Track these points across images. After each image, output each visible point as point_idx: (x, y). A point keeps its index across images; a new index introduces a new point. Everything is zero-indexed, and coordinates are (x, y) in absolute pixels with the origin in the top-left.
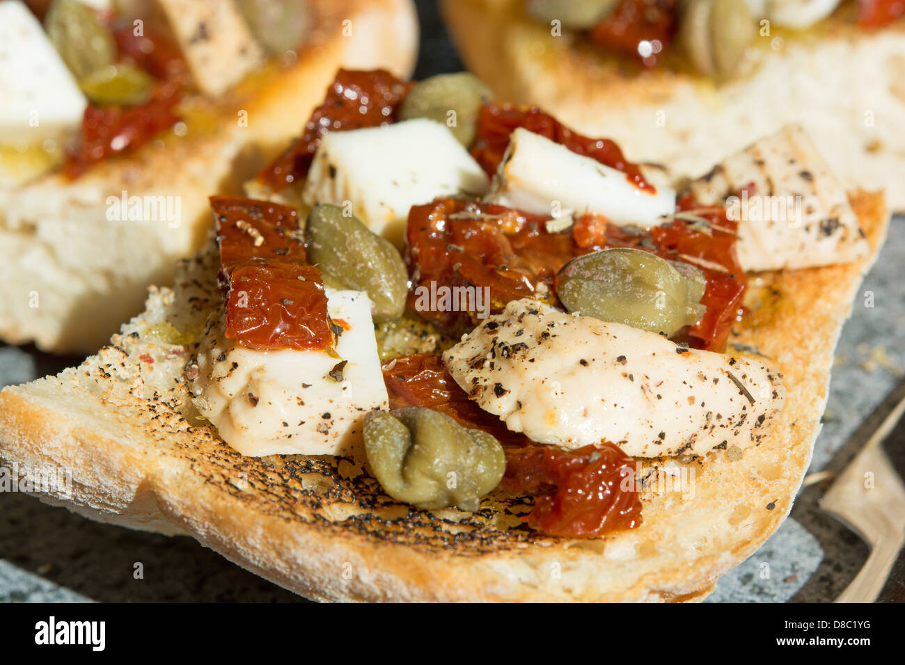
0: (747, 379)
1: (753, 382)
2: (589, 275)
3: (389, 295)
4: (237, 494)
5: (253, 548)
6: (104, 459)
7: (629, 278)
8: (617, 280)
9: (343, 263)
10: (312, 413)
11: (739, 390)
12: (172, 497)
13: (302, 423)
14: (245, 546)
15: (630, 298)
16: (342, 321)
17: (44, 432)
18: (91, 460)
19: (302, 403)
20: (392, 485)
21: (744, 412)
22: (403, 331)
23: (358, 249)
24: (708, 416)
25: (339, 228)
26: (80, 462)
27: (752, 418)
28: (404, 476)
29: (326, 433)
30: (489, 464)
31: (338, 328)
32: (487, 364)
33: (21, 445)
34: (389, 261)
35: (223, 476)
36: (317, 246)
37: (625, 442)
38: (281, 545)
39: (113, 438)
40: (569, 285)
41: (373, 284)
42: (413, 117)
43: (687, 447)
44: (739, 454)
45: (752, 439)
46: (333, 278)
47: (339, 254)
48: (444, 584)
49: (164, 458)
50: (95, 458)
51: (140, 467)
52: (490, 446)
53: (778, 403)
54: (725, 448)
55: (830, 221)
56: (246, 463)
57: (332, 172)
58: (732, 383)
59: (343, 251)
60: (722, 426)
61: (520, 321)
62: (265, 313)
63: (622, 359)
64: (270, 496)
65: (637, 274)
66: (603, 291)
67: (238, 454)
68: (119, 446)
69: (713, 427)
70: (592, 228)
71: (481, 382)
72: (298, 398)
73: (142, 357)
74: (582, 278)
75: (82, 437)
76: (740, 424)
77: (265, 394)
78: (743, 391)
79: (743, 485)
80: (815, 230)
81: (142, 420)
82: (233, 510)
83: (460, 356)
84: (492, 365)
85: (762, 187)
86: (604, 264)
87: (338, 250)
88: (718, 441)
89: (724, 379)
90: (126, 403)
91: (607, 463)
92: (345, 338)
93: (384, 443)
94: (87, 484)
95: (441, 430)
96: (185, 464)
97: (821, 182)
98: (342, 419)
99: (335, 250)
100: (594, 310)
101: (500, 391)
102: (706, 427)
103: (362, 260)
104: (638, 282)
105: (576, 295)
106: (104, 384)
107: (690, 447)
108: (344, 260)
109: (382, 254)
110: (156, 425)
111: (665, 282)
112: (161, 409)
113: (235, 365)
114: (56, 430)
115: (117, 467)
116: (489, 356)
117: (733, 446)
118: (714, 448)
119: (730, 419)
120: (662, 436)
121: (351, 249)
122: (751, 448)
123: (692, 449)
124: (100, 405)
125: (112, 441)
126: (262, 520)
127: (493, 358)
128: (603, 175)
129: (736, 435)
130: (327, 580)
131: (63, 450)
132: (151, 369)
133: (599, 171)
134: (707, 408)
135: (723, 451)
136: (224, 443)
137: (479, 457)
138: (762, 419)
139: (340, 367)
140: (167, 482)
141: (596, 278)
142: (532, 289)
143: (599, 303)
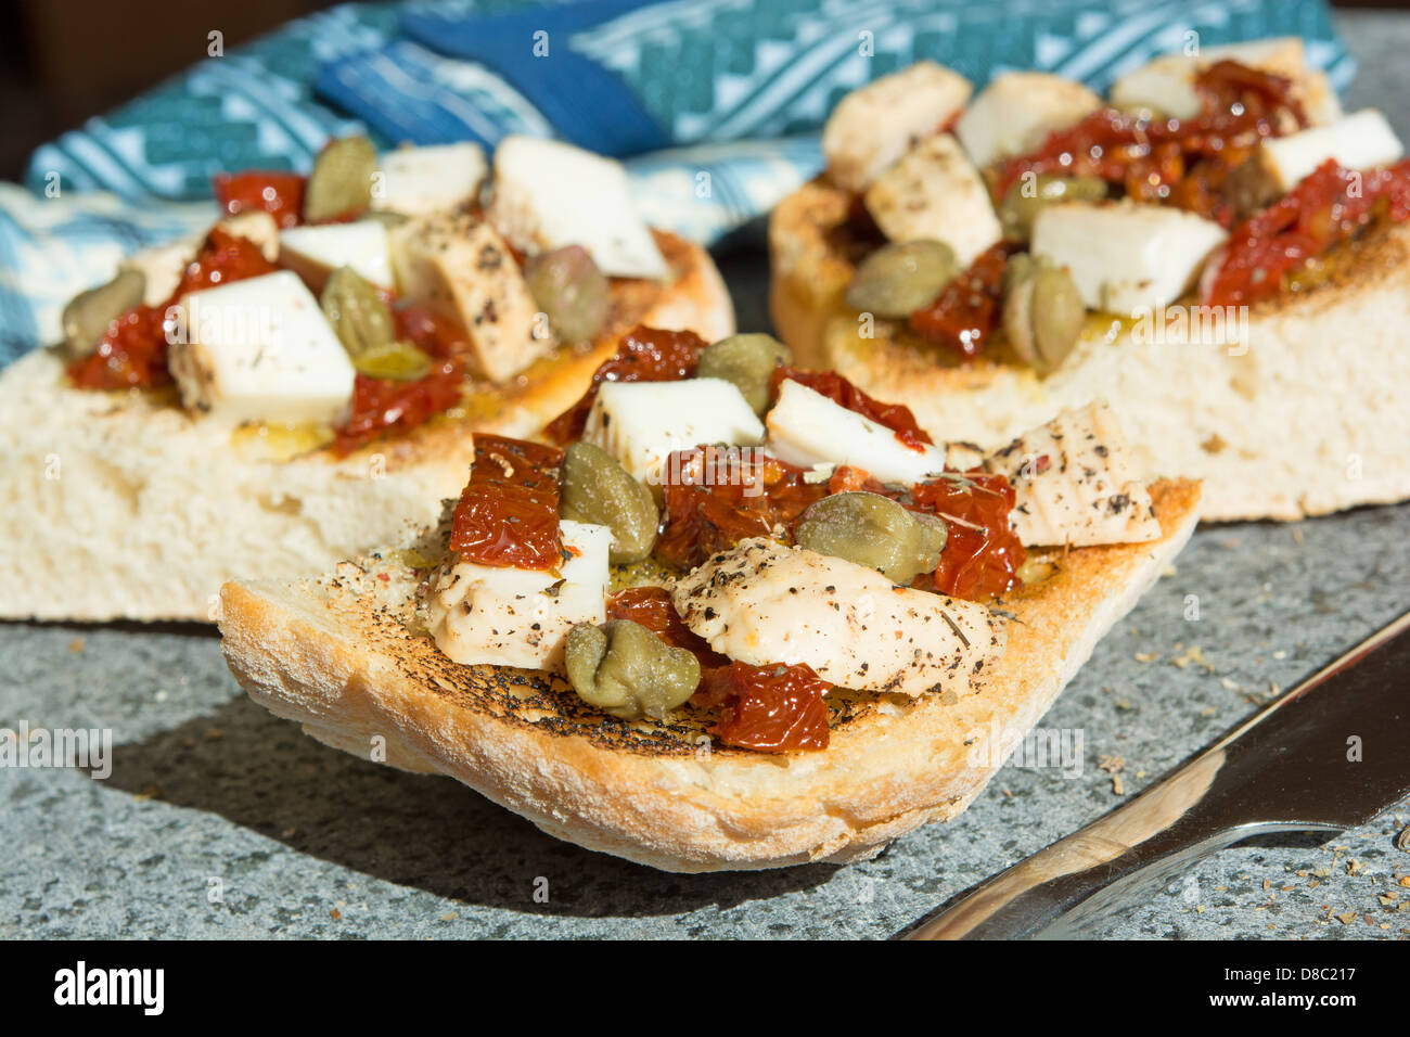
0: (963, 622)
1: (970, 625)
2: (825, 517)
3: (636, 535)
4: (437, 689)
5: (447, 741)
6: (316, 653)
7: (862, 520)
8: (850, 522)
9: (591, 500)
10: (522, 624)
11: (952, 631)
12: (375, 689)
13: (512, 632)
14: (438, 739)
15: (859, 540)
16: (575, 549)
17: (262, 624)
18: (306, 655)
19: (513, 612)
20: (584, 688)
21: (957, 654)
22: (655, 577)
23: (605, 486)
24: (917, 653)
25: (590, 465)
26: (295, 656)
27: (969, 662)
28: (596, 680)
29: (536, 645)
30: (681, 675)
31: (568, 554)
32: (705, 591)
33: (243, 638)
34: (637, 500)
35: (428, 675)
36: (570, 483)
37: (825, 669)
38: (469, 736)
39: (325, 631)
40: (804, 527)
41: (619, 520)
42: (705, 376)
43: (895, 684)
44: (953, 699)
45: (971, 686)
46: (581, 515)
47: (588, 491)
48: (614, 775)
49: (374, 655)
50: (310, 653)
51: (349, 661)
52: (686, 660)
53: (996, 650)
54: (940, 692)
55: (1119, 497)
56: (456, 669)
57: (606, 420)
58: (946, 623)
59: (591, 488)
60: (933, 666)
61: (746, 555)
62: (490, 529)
63: (831, 589)
64: (469, 695)
65: (869, 517)
66: (836, 532)
67: (450, 661)
68: (331, 639)
69: (923, 666)
70: (847, 480)
71: (696, 608)
72: (509, 607)
73: (380, 576)
74: (819, 521)
75: (298, 630)
76: (954, 666)
77: (479, 602)
78: (957, 633)
79: (948, 725)
80: (1103, 506)
81: (363, 624)
82: (427, 700)
83: (684, 587)
84: (709, 593)
85: (1056, 463)
86: (839, 506)
87: (588, 486)
88: (932, 684)
89: (937, 619)
90: (351, 610)
91: (795, 680)
92: (573, 563)
93: (582, 651)
94: (303, 681)
95: (634, 637)
96: (393, 661)
97: (1114, 457)
98: (551, 631)
99: (584, 486)
100: (825, 550)
101: (710, 614)
102: (914, 665)
103: (610, 497)
104: (870, 524)
105: (809, 535)
106: (334, 593)
107: (898, 684)
108: (592, 496)
109: (631, 492)
110: (376, 630)
111: (896, 525)
112: (386, 619)
113: (458, 577)
114: (274, 623)
115: (328, 660)
116: (709, 584)
117: (949, 690)
118: (928, 690)
119: (942, 660)
120: (865, 667)
121: (599, 486)
122: (969, 695)
123: (900, 687)
124: (325, 609)
125: (324, 634)
126: (452, 709)
127: (712, 586)
128: (870, 430)
129: (950, 677)
130: (511, 774)
131: (281, 644)
132: (386, 586)
133: (867, 427)
134: (915, 645)
135: (938, 695)
136: (439, 651)
137: (671, 668)
138: (979, 665)
139: (557, 585)
140: (372, 676)
141: (831, 520)
142: (769, 529)
143: (830, 544)
